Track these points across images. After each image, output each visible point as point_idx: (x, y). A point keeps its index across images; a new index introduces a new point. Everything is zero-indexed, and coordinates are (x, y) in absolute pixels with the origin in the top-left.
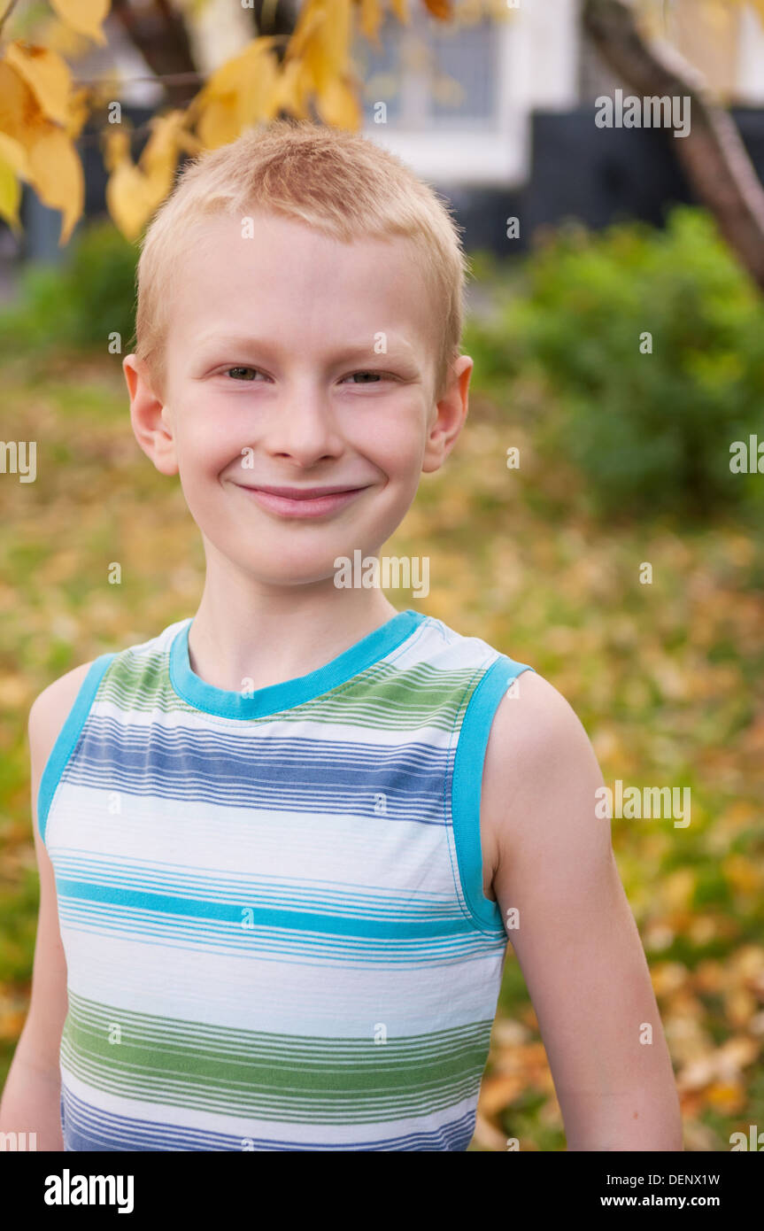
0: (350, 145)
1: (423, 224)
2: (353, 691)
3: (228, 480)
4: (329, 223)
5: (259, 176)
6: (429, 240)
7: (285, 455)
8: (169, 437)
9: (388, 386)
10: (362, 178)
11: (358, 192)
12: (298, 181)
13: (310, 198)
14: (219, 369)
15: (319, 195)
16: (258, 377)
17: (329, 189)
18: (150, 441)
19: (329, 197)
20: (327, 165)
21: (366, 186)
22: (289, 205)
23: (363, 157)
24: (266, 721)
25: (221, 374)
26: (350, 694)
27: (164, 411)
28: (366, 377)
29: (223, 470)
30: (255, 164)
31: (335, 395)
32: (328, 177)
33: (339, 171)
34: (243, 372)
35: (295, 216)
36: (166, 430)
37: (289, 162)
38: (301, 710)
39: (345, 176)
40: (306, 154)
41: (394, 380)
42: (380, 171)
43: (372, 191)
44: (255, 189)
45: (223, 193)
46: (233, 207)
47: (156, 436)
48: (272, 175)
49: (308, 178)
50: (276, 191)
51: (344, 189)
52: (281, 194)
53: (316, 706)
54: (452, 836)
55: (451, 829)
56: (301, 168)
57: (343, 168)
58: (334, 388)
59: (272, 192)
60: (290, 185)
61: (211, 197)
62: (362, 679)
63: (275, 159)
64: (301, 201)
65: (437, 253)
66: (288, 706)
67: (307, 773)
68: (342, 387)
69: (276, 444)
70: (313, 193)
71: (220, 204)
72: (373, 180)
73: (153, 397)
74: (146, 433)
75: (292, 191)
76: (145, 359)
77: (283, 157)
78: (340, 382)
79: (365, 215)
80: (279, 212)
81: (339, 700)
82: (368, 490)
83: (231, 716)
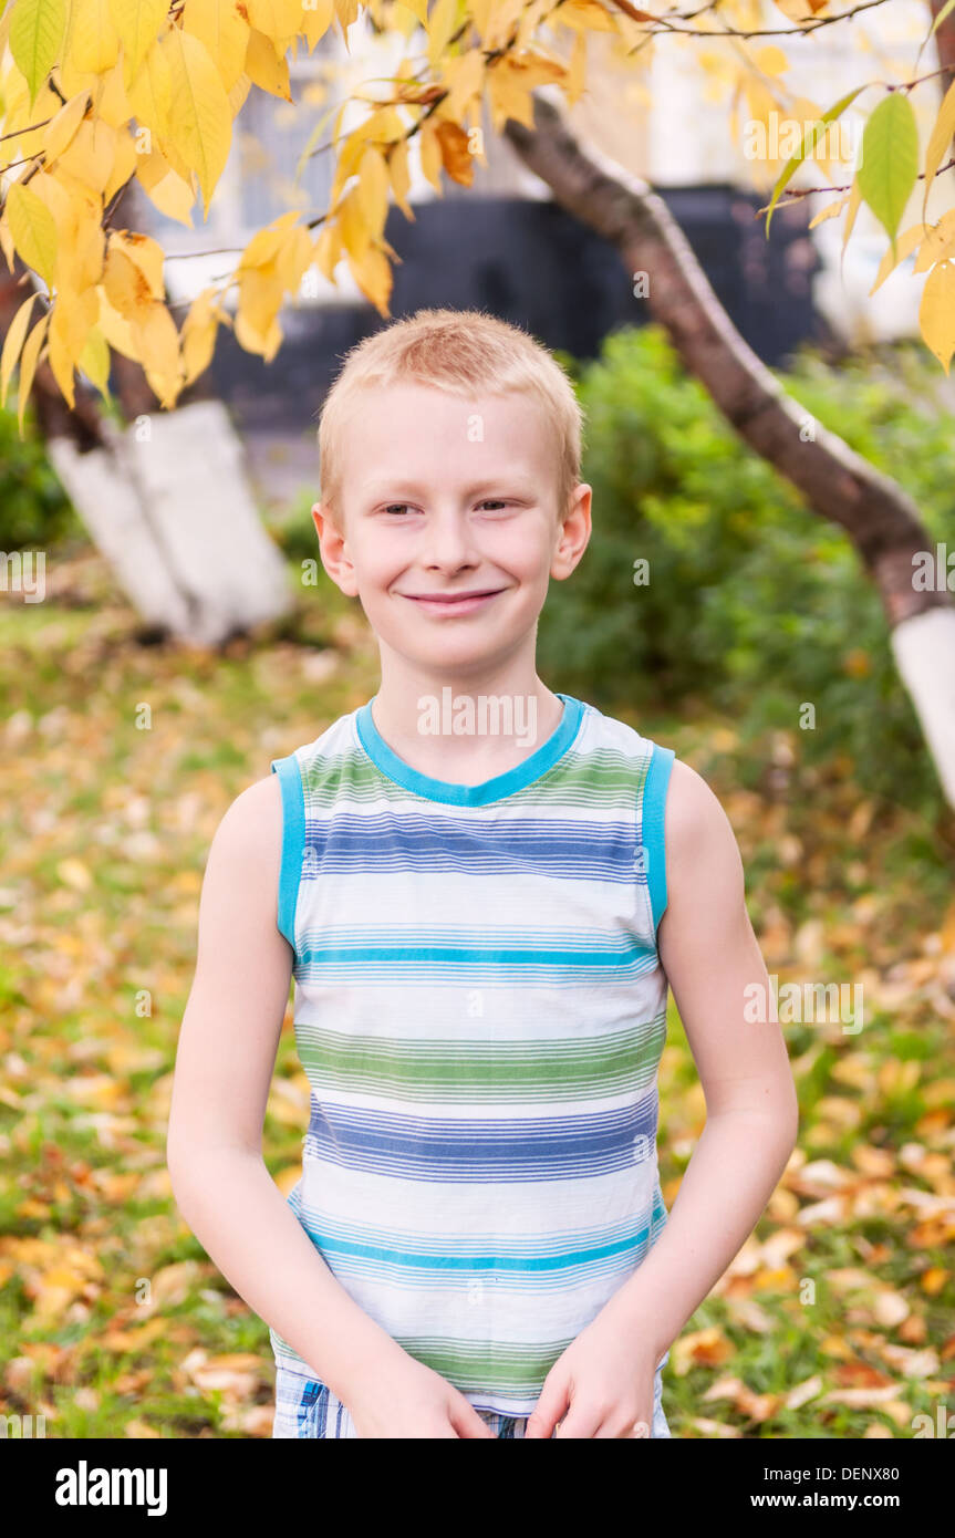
0: (475, 327)
1: (537, 384)
2: (556, 778)
3: (395, 592)
4: (458, 389)
5: (404, 357)
6: (541, 394)
7: (435, 568)
8: (350, 566)
9: (514, 510)
10: (483, 351)
11: (480, 362)
12: (431, 359)
13: (442, 370)
14: (381, 508)
15: (449, 368)
16: (409, 511)
17: (456, 362)
18: (336, 571)
19: (457, 369)
20: (454, 345)
21: (485, 357)
22: (426, 377)
23: (485, 335)
24: (492, 807)
25: (383, 511)
26: (553, 780)
27: (345, 545)
28: (494, 505)
29: (389, 585)
30: (402, 347)
31: (472, 519)
32: (456, 353)
33: (465, 348)
34: (398, 509)
35: (432, 385)
36: (348, 560)
37: (426, 343)
38: (518, 796)
39: (469, 351)
40: (439, 337)
41: (517, 505)
42: (499, 344)
43: (491, 360)
44: (400, 367)
45: (377, 371)
46: (385, 381)
47: (341, 566)
48: (413, 356)
49: (440, 356)
50: (416, 367)
51: (468, 361)
52: (420, 369)
53: (529, 793)
54: (648, 892)
55: (646, 887)
56: (434, 348)
57: (468, 345)
58: (471, 514)
59: (413, 368)
60: (427, 362)
61: (368, 375)
62: (560, 767)
63: (415, 343)
64: (436, 373)
65: (549, 403)
66: (507, 794)
67: (533, 847)
68: (478, 513)
69: (429, 561)
70: (444, 367)
71: (376, 379)
72: (493, 351)
73: (336, 536)
74: (333, 565)
75: (428, 366)
76: (328, 505)
77: (422, 340)
78: (476, 509)
79: (486, 380)
80: (419, 382)
81: (546, 786)
82: (505, 592)
83: (461, 804)
